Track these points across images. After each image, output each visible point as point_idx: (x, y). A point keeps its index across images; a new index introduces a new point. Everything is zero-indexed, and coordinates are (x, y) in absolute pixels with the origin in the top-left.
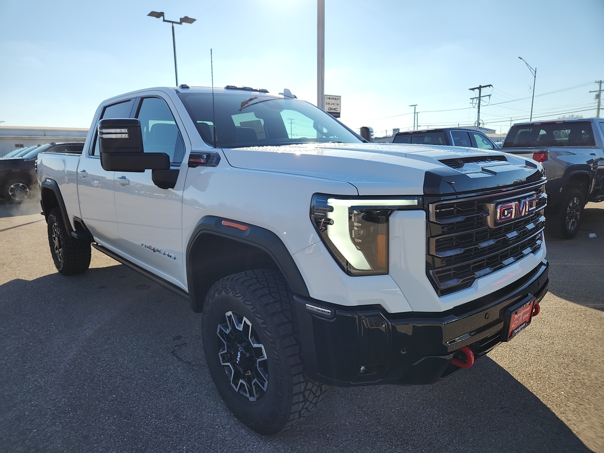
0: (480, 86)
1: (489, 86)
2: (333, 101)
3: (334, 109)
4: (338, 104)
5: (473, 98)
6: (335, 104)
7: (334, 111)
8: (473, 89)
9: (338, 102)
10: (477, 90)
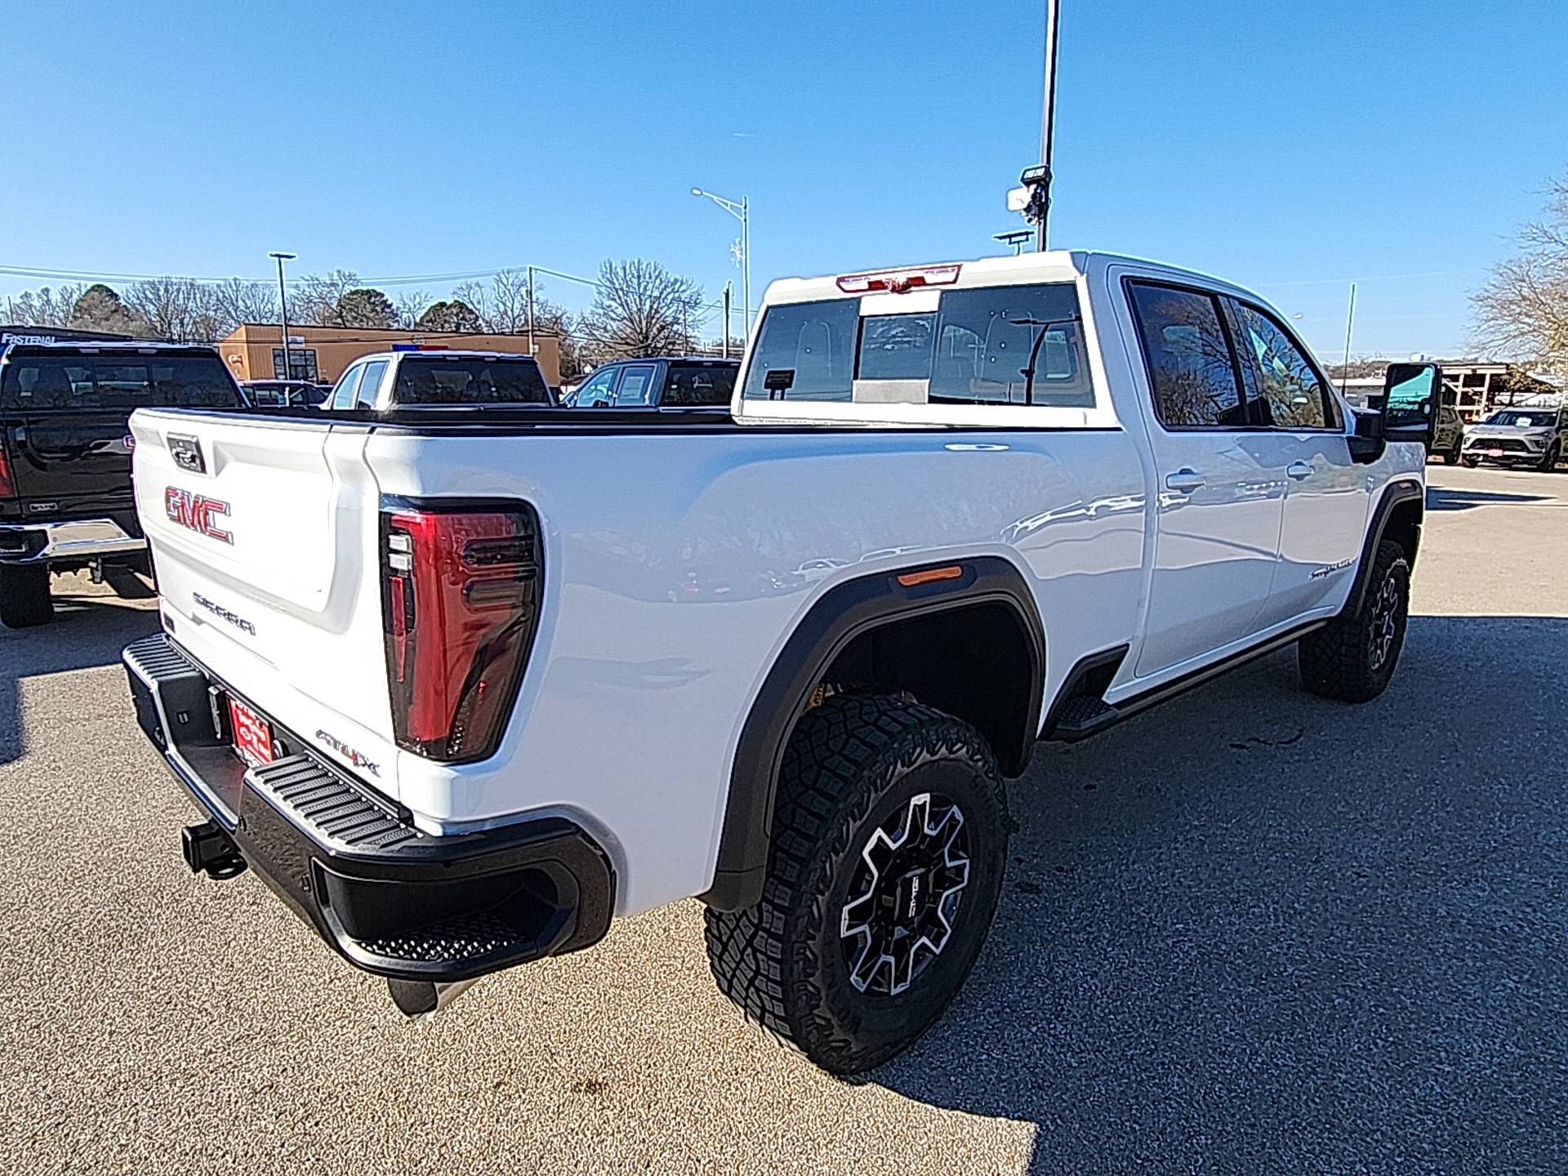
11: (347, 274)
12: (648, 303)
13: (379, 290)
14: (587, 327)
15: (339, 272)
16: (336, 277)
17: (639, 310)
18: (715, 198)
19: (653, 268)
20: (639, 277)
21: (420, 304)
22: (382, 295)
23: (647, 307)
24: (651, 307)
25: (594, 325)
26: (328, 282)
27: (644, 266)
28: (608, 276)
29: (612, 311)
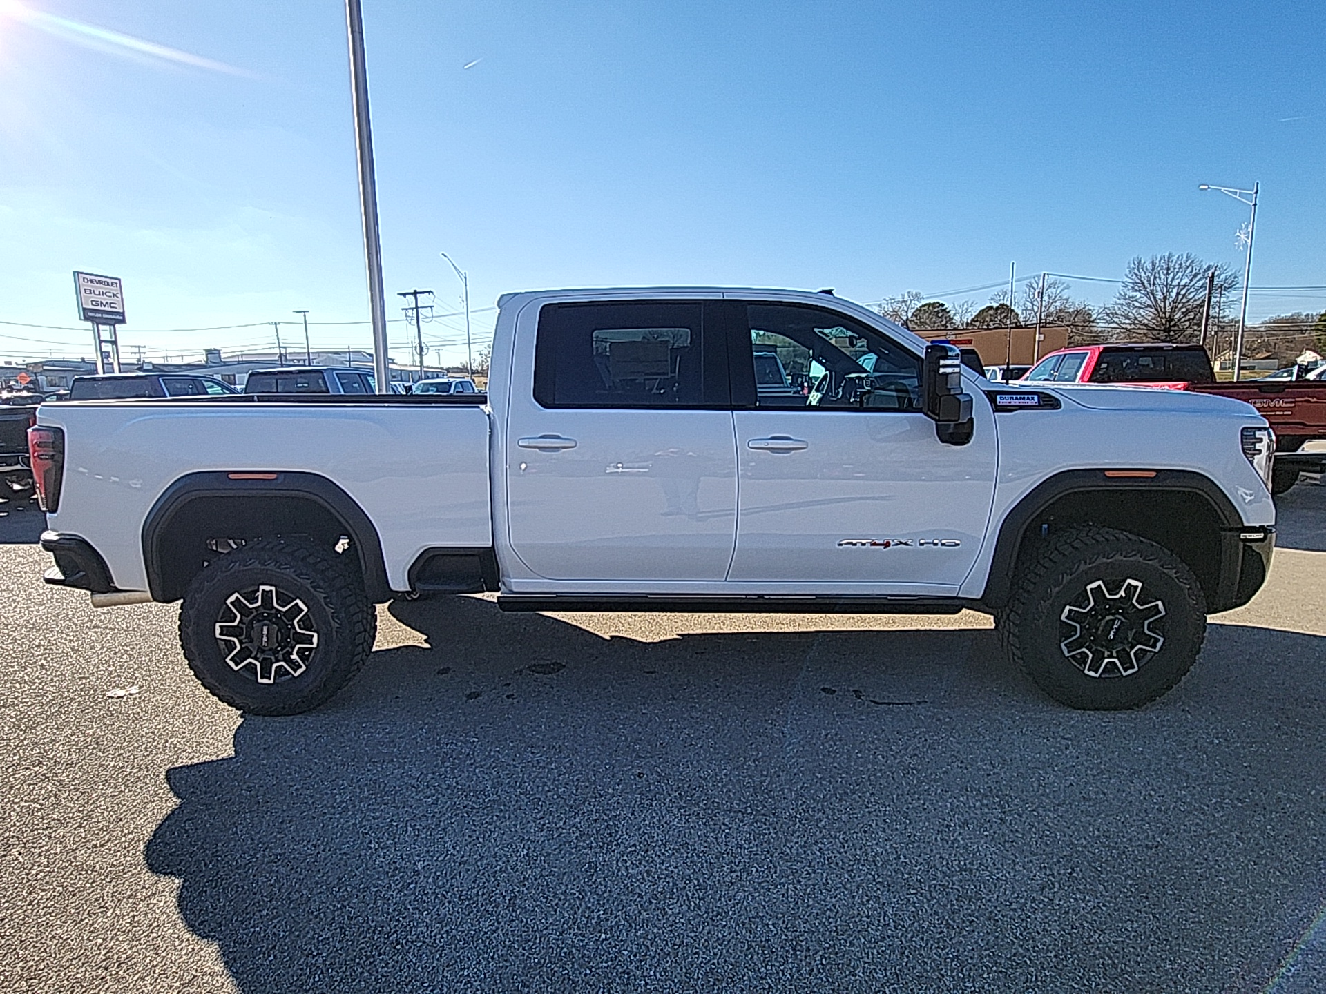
0: (415, 291)
1: (429, 292)
2: (104, 288)
3: (107, 303)
4: (114, 295)
5: (406, 309)
6: (108, 294)
7: (106, 309)
8: (404, 295)
9: (115, 290)
10: (412, 298)
11: (914, 293)
12: (1175, 291)
13: (941, 302)
14: (1108, 315)
15: (909, 293)
16: (906, 296)
17: (1165, 298)
18: (1223, 189)
19: (1185, 258)
20: (1168, 269)
21: (967, 309)
22: (943, 305)
23: (1173, 294)
24: (1178, 294)
25: (1116, 313)
26: (901, 300)
27: (1175, 258)
28: (1136, 271)
29: (1136, 300)
